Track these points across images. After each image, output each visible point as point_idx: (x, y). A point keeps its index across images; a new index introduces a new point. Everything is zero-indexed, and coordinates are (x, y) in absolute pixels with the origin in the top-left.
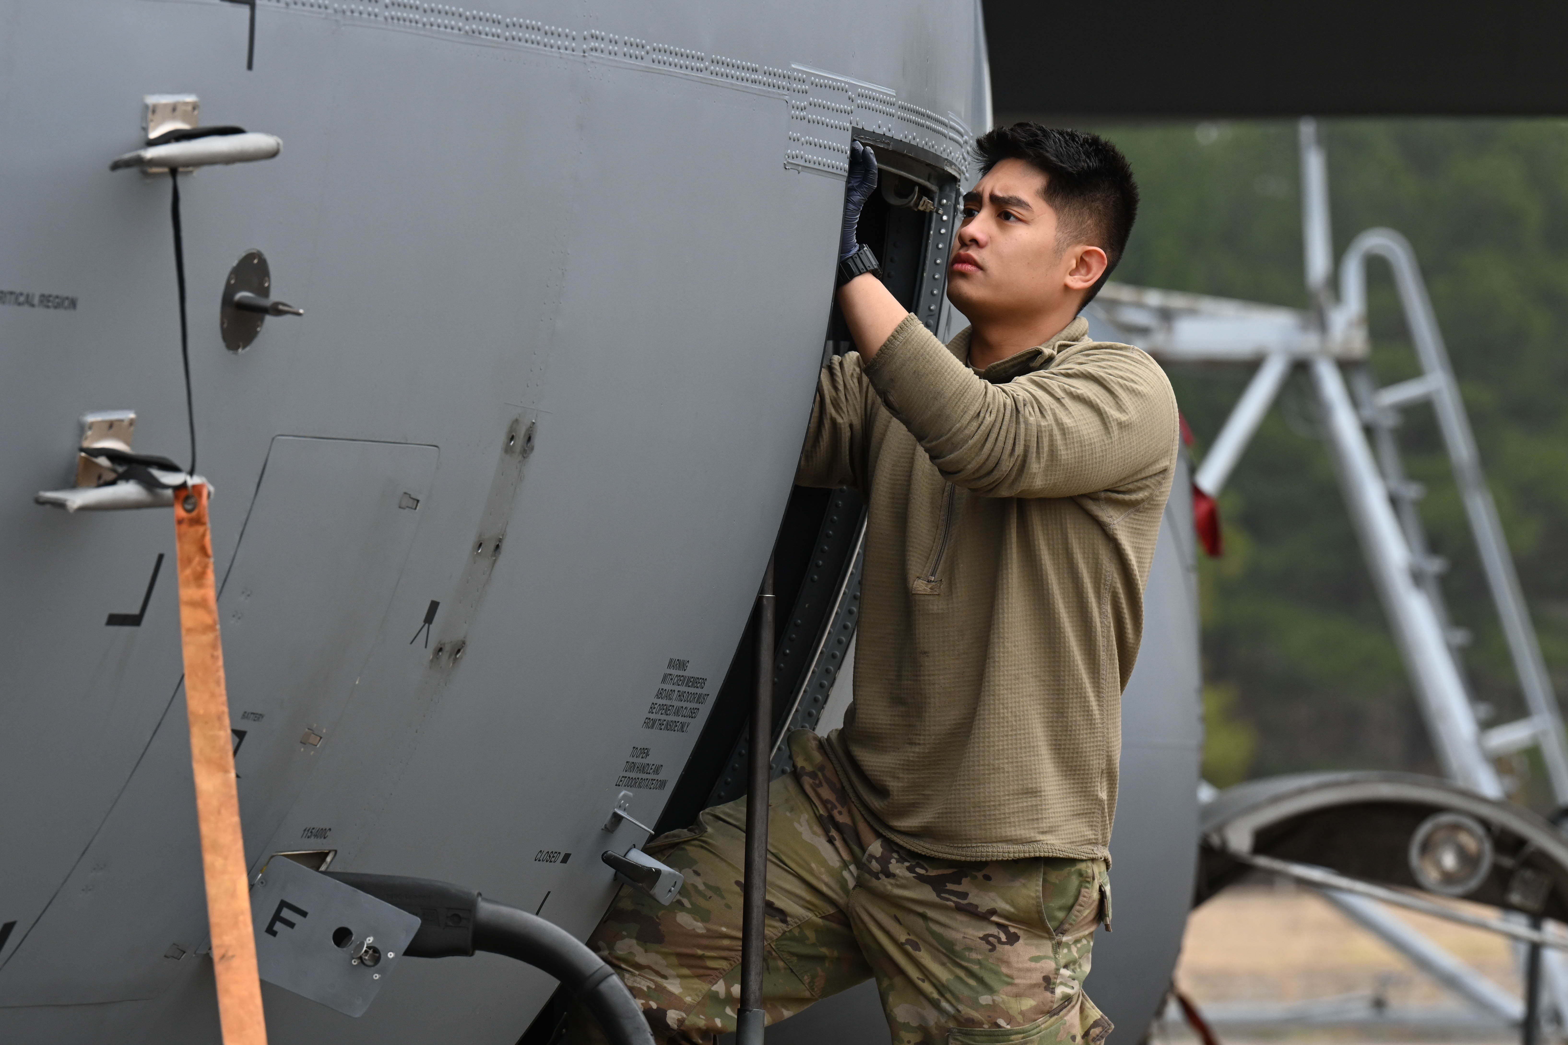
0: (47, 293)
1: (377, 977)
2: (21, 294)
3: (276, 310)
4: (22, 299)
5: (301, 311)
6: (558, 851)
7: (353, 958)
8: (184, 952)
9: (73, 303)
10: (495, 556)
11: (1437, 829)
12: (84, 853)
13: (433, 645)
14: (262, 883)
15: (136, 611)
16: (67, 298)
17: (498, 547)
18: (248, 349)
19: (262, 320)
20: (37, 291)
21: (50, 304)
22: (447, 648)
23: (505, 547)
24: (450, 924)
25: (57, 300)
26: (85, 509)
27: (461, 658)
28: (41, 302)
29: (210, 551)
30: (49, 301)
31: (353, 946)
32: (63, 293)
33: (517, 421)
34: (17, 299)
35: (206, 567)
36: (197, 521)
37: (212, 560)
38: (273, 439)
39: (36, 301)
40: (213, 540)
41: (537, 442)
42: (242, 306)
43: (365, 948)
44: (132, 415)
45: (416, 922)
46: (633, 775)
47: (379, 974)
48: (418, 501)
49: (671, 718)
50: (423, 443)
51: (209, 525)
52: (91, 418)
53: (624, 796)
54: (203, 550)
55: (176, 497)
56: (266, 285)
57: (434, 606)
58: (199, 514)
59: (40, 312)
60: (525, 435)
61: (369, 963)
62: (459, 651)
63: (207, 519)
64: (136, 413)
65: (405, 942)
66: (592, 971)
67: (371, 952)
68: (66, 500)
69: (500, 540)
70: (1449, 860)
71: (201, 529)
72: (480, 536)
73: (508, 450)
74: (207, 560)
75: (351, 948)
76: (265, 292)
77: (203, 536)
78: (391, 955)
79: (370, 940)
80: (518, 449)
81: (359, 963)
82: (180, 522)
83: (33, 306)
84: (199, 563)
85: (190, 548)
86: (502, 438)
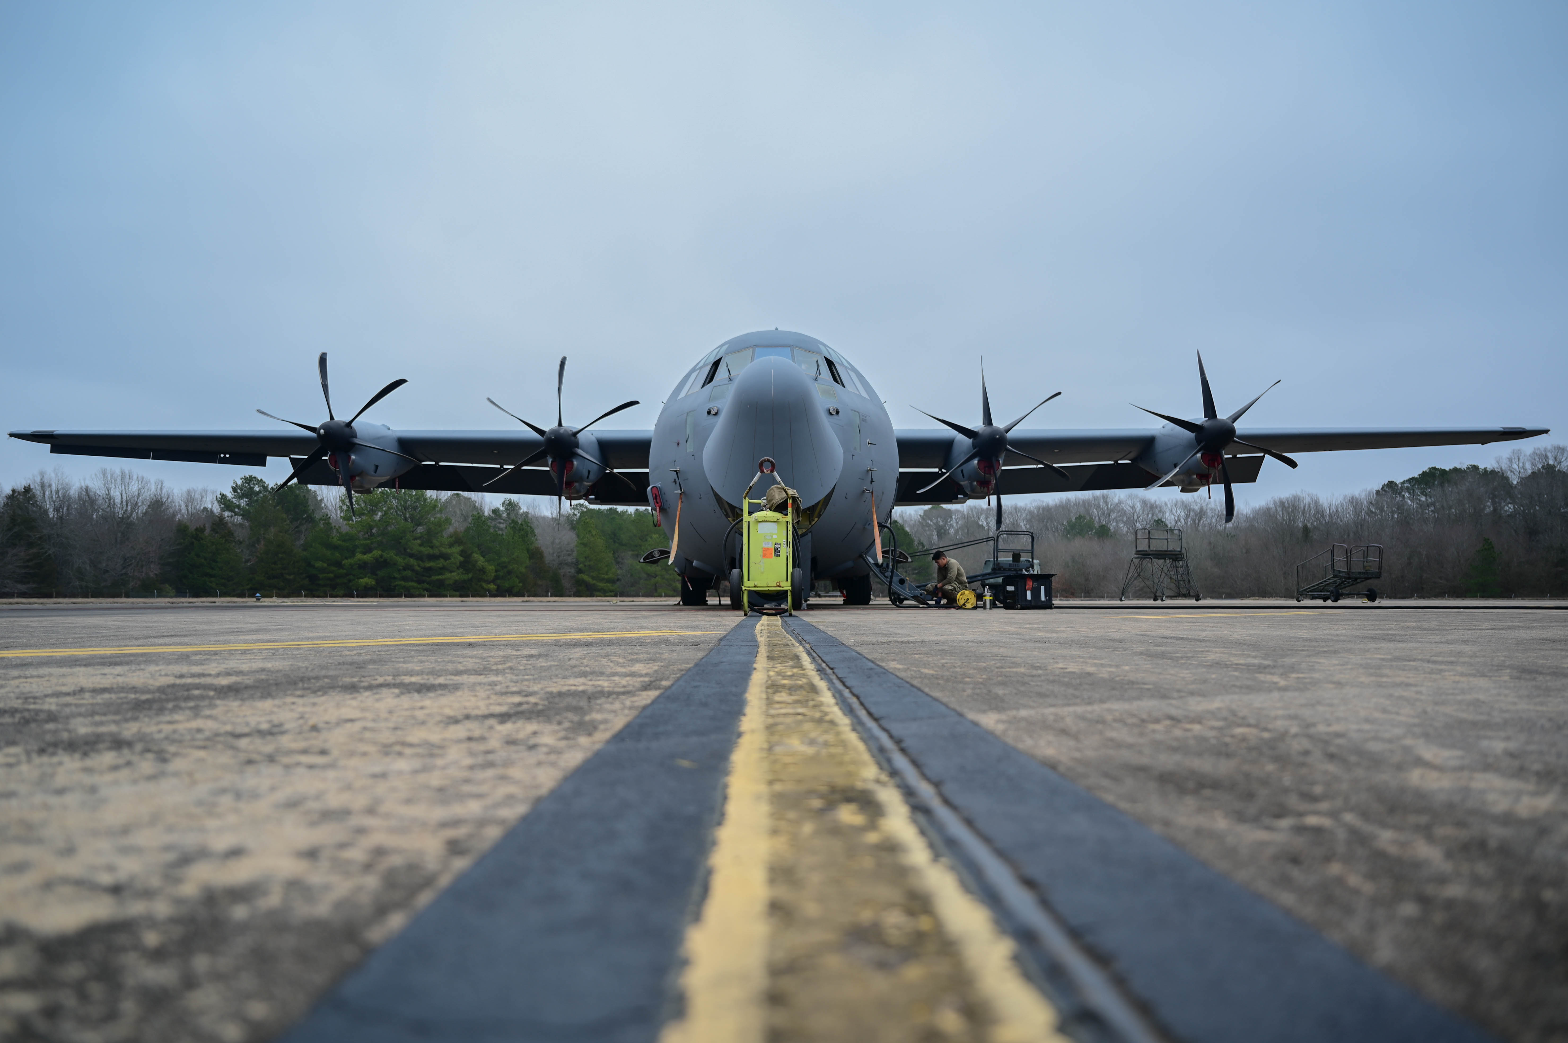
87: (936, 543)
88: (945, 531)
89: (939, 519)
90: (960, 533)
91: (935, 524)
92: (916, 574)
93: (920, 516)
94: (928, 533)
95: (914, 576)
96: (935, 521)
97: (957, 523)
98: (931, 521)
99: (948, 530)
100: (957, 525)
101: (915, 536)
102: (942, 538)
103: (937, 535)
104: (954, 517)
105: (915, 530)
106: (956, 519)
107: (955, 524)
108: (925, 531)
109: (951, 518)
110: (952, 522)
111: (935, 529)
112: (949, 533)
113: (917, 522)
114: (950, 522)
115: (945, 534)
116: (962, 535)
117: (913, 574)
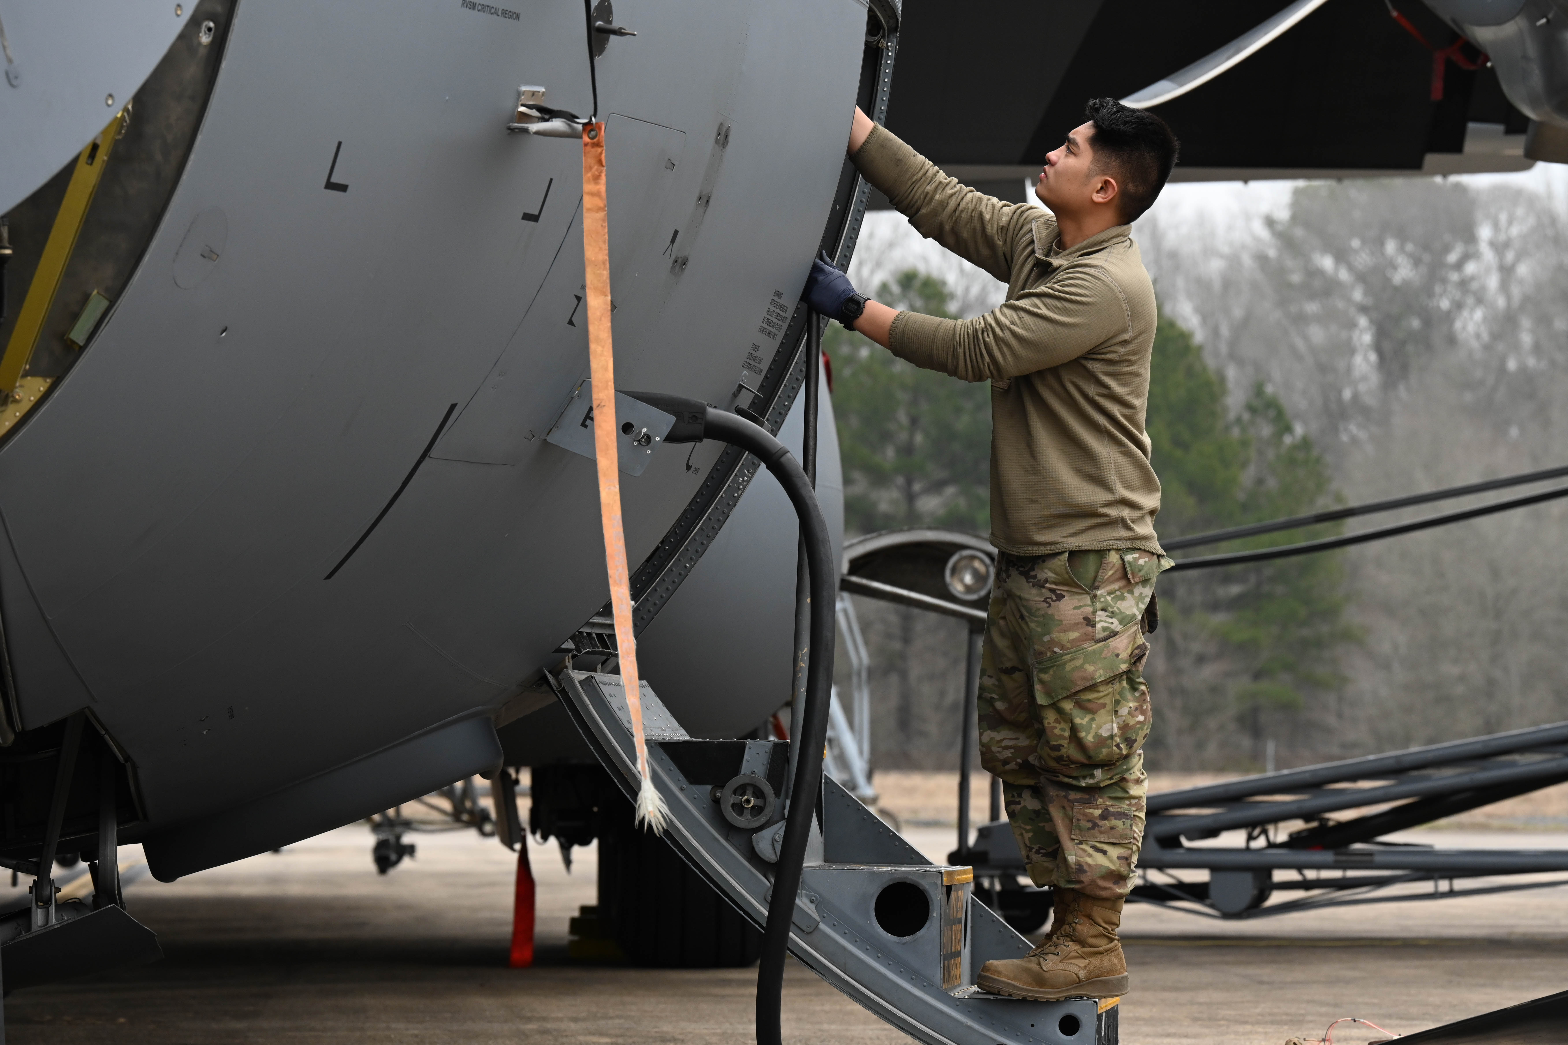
0: (505, 9)
1: (649, 452)
2: (493, 7)
3: (619, 32)
4: (493, 11)
5: (636, 33)
6: (712, 404)
7: (635, 441)
8: (534, 437)
9: (518, 17)
10: (706, 207)
11: (962, 559)
12: (496, 364)
13: (673, 257)
14: (578, 396)
15: (537, 213)
16: (515, 13)
17: (708, 201)
18: (600, 57)
19: (608, 39)
20: (501, 7)
21: (507, 16)
22: (680, 261)
23: (711, 201)
24: (691, 421)
25: (510, 14)
26: (537, 133)
27: (685, 268)
28: (502, 13)
29: (604, 163)
30: (506, 14)
31: (634, 434)
32: (513, 10)
33: (722, 124)
34: (490, 10)
35: (601, 172)
36: (598, 145)
37: (605, 168)
38: (610, 115)
39: (500, 13)
40: (605, 156)
41: (730, 138)
42: (600, 30)
43: (642, 435)
44: (544, 90)
45: (672, 419)
46: (750, 362)
47: (650, 450)
48: (674, 165)
49: (770, 329)
50: (679, 130)
51: (605, 147)
52: (524, 88)
53: (745, 374)
54: (600, 162)
55: (584, 129)
56: (611, 19)
57: (676, 232)
58: (599, 140)
59: (501, 19)
60: (725, 134)
61: (643, 444)
62: (685, 263)
63: (603, 144)
64: (545, 88)
65: (666, 431)
66: (774, 452)
67: (645, 437)
68: (528, 127)
69: (709, 197)
70: (968, 579)
71: (599, 150)
72: (700, 193)
73: (717, 141)
74: (602, 168)
75: (633, 435)
76: (610, 22)
77: (601, 153)
78: (657, 439)
79: (644, 430)
80: (721, 142)
81: (638, 444)
82: (586, 145)
83: (498, 15)
84: (597, 170)
85: (591, 161)
86: (715, 134)
87: (1370, 401)
88: (1428, 322)
89: (1391, 247)
90: (1526, 339)
91: (1361, 278)
92: (1235, 604)
93: (1270, 222)
94: (1317, 334)
95: (1219, 619)
96: (1363, 259)
97: (1506, 272)
98: (1341, 256)
99: (1448, 317)
100: (1504, 286)
101: (1233, 356)
102: (1405, 368)
103: (1378, 347)
104: (1485, 233)
105: (1238, 313)
106: (1499, 248)
107: (1493, 282)
108: (1301, 319)
109: (1470, 237)
110: (1471, 268)
111: (1363, 309)
112: (1452, 340)
113: (1247, 261)
114: (1459, 266)
115: (1424, 340)
116: (1537, 349)
117: (1215, 606)
